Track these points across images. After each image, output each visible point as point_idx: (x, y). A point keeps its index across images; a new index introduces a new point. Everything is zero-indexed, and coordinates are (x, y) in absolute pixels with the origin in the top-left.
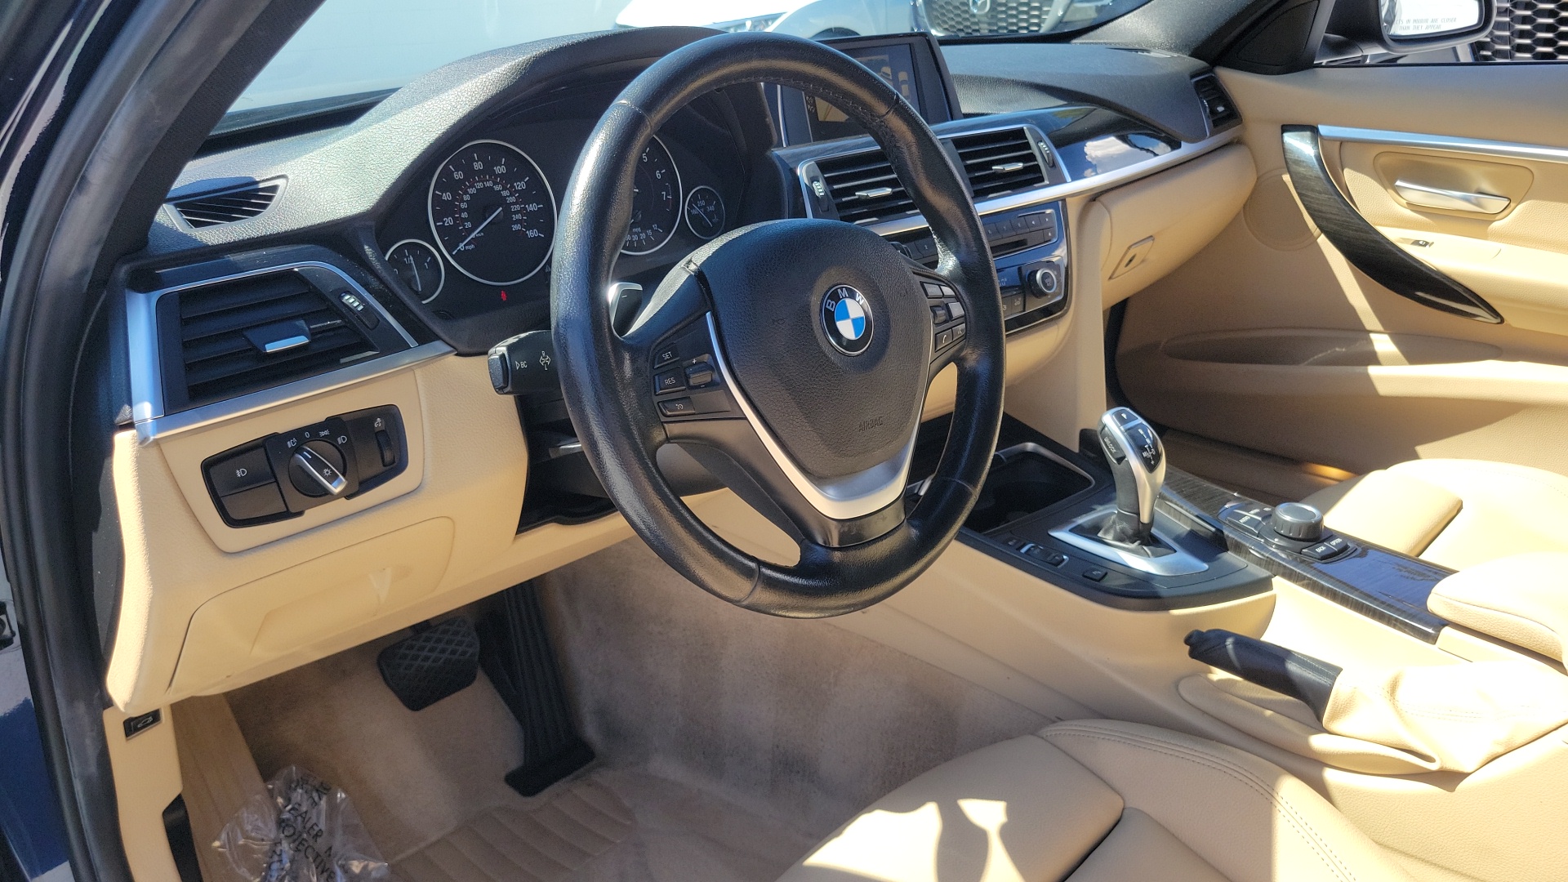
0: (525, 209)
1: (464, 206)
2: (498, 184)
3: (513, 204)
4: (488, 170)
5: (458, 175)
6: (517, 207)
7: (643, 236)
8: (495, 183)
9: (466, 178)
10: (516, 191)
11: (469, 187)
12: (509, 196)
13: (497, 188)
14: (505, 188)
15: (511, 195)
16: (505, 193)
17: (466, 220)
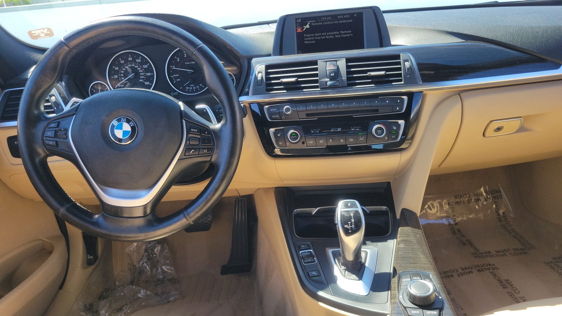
0: (146, 74)
1: (123, 72)
2: (137, 65)
3: (141, 72)
4: (134, 60)
5: (122, 62)
6: (143, 74)
7: (195, 88)
8: (136, 65)
9: (125, 63)
10: (143, 68)
11: (126, 66)
12: (140, 70)
13: (136, 67)
14: (139, 67)
15: (141, 69)
16: (139, 69)
17: (122, 77)
